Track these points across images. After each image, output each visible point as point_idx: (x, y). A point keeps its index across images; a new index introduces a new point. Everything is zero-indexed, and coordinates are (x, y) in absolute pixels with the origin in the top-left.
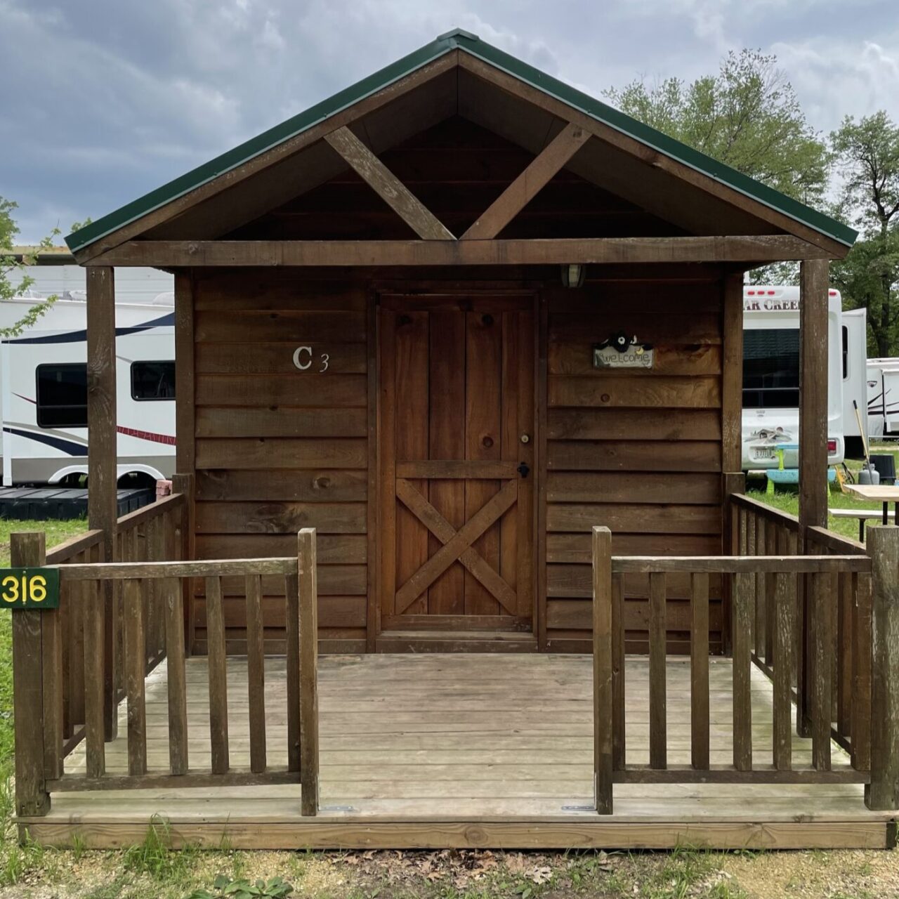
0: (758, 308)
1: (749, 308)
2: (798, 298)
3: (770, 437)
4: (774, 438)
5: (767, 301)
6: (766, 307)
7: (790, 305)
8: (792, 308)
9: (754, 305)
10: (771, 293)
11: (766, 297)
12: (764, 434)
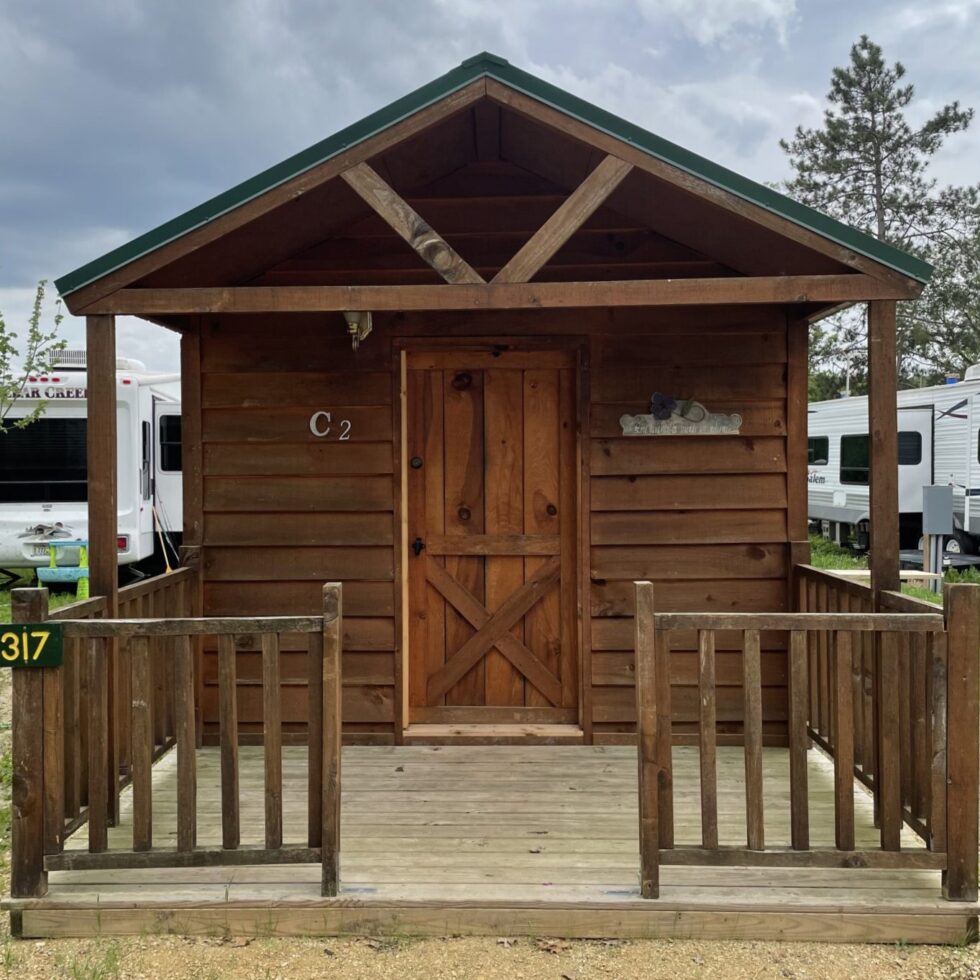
0: (38, 396)
1: (28, 396)
2: (85, 386)
3: (47, 533)
4: (52, 534)
5: (48, 389)
6: (47, 394)
7: (74, 393)
8: (77, 396)
9: (33, 393)
10: (56, 380)
11: (50, 384)
12: (40, 529)
